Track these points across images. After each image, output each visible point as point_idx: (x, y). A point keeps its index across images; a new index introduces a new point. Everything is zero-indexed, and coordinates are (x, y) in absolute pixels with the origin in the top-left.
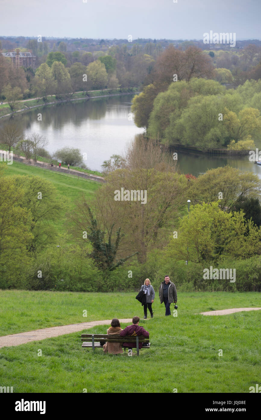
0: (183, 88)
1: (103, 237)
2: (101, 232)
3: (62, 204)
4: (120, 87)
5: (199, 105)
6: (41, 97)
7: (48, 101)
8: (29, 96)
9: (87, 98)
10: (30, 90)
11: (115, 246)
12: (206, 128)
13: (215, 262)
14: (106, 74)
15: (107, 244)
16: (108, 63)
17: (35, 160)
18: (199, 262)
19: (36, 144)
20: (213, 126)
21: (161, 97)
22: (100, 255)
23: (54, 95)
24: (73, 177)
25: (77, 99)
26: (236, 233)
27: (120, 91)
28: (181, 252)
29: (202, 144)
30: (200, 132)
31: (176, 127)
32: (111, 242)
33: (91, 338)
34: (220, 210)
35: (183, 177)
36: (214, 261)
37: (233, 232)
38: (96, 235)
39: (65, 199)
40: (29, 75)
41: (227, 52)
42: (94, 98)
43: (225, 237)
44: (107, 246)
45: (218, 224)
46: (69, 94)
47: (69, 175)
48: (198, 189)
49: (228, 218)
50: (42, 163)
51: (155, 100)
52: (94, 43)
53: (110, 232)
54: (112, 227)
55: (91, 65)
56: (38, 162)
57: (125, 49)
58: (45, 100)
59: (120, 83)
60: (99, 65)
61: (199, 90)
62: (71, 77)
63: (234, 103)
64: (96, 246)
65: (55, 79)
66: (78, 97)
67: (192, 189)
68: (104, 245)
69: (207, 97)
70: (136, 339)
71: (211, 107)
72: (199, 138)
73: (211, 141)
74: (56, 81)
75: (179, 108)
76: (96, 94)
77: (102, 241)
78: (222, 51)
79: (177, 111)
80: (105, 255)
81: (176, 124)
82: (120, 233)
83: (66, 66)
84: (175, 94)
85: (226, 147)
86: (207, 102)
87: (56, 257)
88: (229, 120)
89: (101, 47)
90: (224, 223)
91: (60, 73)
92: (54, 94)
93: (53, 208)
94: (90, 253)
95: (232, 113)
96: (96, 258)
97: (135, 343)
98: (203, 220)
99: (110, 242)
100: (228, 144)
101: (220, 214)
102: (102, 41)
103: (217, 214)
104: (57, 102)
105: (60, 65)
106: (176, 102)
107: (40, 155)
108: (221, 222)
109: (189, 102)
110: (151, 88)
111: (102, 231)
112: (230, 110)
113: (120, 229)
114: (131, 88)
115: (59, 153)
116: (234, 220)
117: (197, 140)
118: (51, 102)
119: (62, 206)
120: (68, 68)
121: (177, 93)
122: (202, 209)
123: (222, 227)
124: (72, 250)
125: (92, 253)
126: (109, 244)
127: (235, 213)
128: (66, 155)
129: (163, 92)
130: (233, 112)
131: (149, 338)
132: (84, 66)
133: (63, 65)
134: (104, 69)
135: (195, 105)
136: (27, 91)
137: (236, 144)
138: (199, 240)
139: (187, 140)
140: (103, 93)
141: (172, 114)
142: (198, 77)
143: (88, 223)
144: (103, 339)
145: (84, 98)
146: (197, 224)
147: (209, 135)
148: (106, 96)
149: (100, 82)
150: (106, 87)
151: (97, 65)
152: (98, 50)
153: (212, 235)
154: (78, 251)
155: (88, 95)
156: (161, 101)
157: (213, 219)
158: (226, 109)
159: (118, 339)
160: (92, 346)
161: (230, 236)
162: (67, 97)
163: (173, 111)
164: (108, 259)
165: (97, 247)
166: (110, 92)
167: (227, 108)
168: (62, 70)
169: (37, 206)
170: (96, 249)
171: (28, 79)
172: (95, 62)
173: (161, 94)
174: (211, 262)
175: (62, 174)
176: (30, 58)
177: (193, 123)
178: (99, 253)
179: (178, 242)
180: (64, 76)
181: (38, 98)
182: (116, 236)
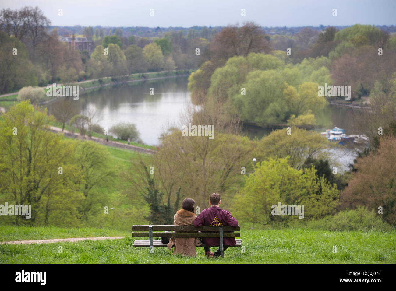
0: (241, 63)
1: (162, 199)
2: (159, 193)
3: (117, 171)
4: (176, 69)
5: (258, 79)
6: (96, 79)
7: (104, 83)
8: (85, 78)
9: (143, 80)
10: (86, 71)
11: (174, 208)
12: (265, 103)
13: (285, 224)
14: (162, 56)
15: (166, 206)
16: (164, 45)
17: (90, 136)
18: (268, 223)
19: (91, 119)
20: (272, 101)
21: (218, 73)
22: (158, 218)
23: (110, 78)
24: (129, 151)
25: (133, 81)
26: (307, 191)
27: (177, 73)
28: (247, 213)
29: (262, 120)
30: (259, 107)
31: (234, 103)
32: (171, 204)
33: (147, 232)
34: (289, 167)
35: (246, 139)
36: (284, 222)
37: (304, 190)
38: (154, 196)
39: (120, 165)
40: (85, 57)
41: (282, 37)
42: (151, 80)
43: (296, 196)
44: (166, 208)
45: (288, 182)
46: (125, 76)
47: (125, 150)
48: (262, 151)
49: (298, 175)
50: (97, 139)
51: (213, 76)
52: (150, 31)
53: (169, 192)
54: (171, 186)
55: (147, 47)
56: (93, 138)
57: (181, 34)
58: (100, 82)
59: (176, 65)
60: (155, 47)
61: (257, 65)
62: (127, 59)
63: (293, 77)
64: (153, 208)
65: (111, 61)
66: (135, 79)
67: (256, 152)
68: (163, 207)
69: (266, 71)
70: (219, 232)
71: (270, 81)
72: (259, 114)
73: (270, 116)
74: (112, 63)
75: (238, 83)
76: (152, 76)
77: (160, 203)
78: (277, 35)
79: (235, 87)
80: (164, 217)
81: (234, 99)
82: (180, 193)
83: (122, 48)
84: (232, 70)
85: (287, 122)
86: (267, 77)
87: (110, 220)
88: (289, 95)
89: (157, 33)
90: (294, 181)
91: (116, 55)
92: (110, 76)
93: (107, 175)
94: (147, 216)
95: (291, 88)
96: (154, 222)
97: (218, 238)
98: (271, 178)
99: (169, 204)
100: (288, 119)
101: (289, 171)
102: (158, 29)
103: (286, 171)
104: (113, 83)
105: (115, 47)
106: (233, 77)
107: (96, 131)
108: (291, 179)
109: (247, 77)
110: (208, 65)
111: (160, 191)
112: (289, 84)
113: (180, 189)
114: (187, 70)
115: (114, 128)
116: (305, 178)
117: (257, 116)
118: (107, 84)
119: (117, 173)
120: (124, 50)
121: (235, 68)
122: (269, 166)
123: (292, 185)
124: (128, 211)
125: (149, 216)
126: (168, 206)
127: (306, 169)
128: (122, 131)
129: (221, 67)
130: (293, 86)
131: (240, 231)
132: (140, 48)
133: (119, 47)
134: (160, 51)
135: (254, 79)
136: (82, 72)
137: (297, 119)
138: (268, 199)
139: (246, 116)
140: (159, 75)
141: (230, 89)
142: (256, 53)
143: (145, 182)
144: (166, 232)
145: (141, 80)
146: (264, 181)
147: (268, 110)
148: (162, 78)
149: (156, 64)
150: (162, 69)
151: (153, 47)
152: (154, 35)
153: (281, 194)
154: (134, 213)
155: (144, 77)
156: (219, 77)
157: (281, 177)
158: (285, 83)
159: (190, 232)
160: (149, 244)
161: (301, 195)
162: (123, 79)
163: (231, 86)
164: (167, 222)
165: (155, 209)
166: (166, 74)
167: (287, 82)
168: (117, 52)
169: (90, 173)
170: (154, 211)
171: (84, 61)
172: (150, 44)
173: (219, 70)
174: (281, 223)
175: (118, 149)
176: (85, 43)
177: (252, 99)
178: (158, 215)
179: (244, 203)
180: (119, 58)
181: (93, 80)
182: (176, 197)
